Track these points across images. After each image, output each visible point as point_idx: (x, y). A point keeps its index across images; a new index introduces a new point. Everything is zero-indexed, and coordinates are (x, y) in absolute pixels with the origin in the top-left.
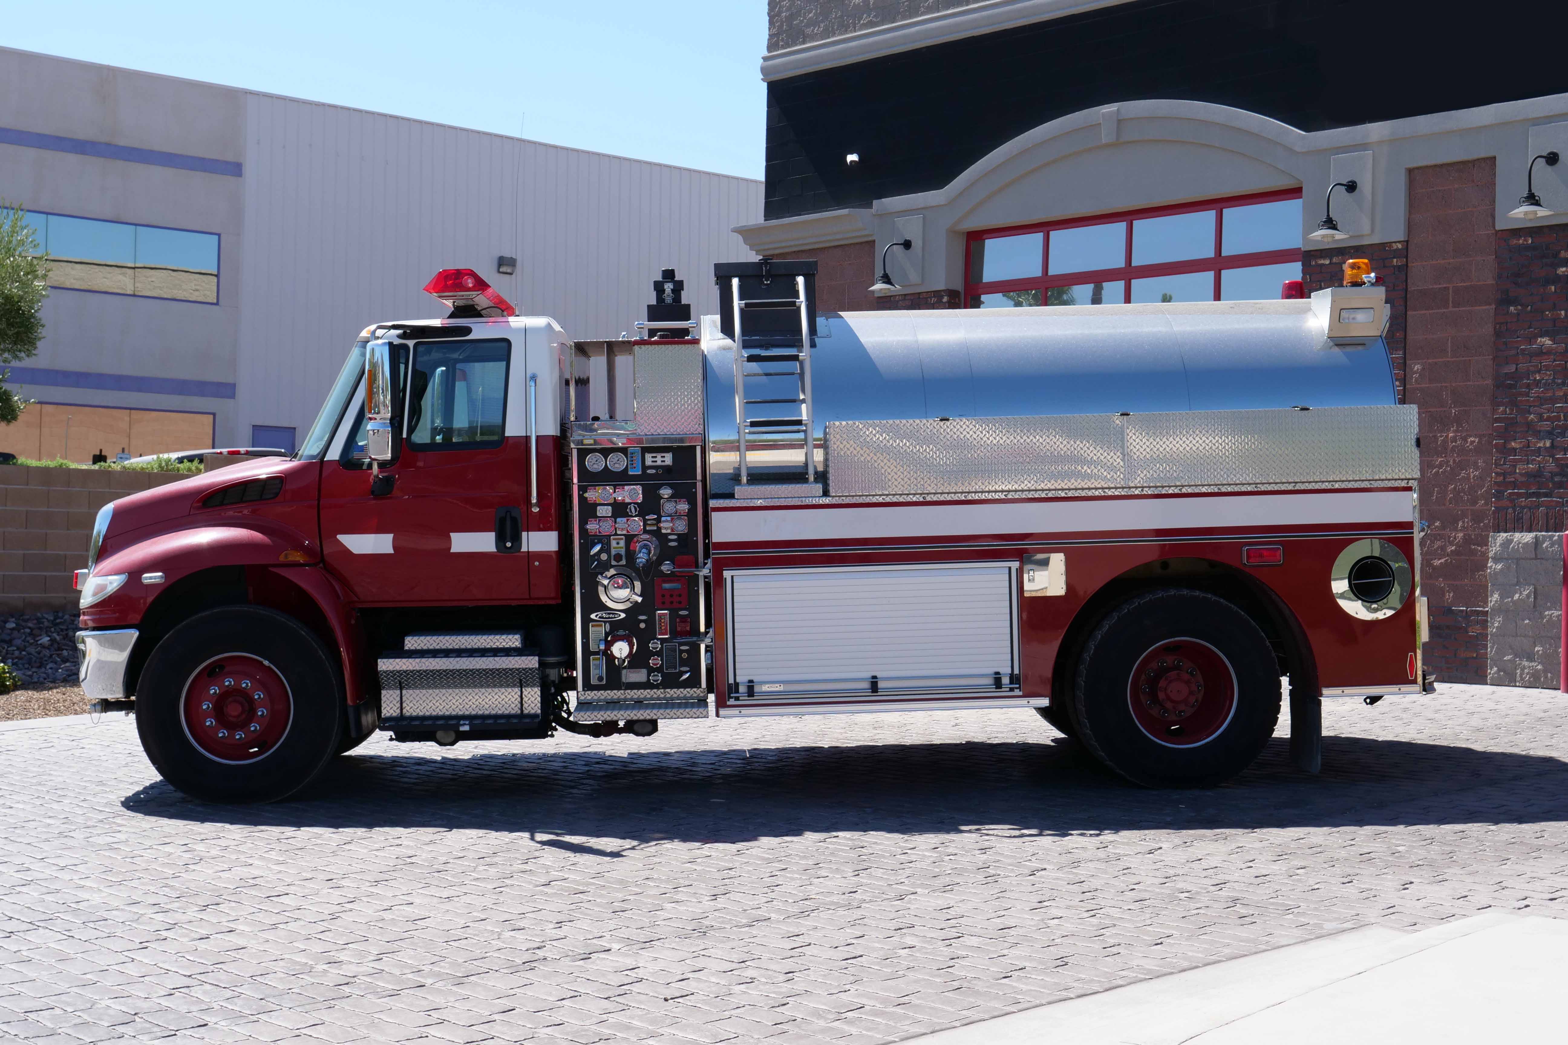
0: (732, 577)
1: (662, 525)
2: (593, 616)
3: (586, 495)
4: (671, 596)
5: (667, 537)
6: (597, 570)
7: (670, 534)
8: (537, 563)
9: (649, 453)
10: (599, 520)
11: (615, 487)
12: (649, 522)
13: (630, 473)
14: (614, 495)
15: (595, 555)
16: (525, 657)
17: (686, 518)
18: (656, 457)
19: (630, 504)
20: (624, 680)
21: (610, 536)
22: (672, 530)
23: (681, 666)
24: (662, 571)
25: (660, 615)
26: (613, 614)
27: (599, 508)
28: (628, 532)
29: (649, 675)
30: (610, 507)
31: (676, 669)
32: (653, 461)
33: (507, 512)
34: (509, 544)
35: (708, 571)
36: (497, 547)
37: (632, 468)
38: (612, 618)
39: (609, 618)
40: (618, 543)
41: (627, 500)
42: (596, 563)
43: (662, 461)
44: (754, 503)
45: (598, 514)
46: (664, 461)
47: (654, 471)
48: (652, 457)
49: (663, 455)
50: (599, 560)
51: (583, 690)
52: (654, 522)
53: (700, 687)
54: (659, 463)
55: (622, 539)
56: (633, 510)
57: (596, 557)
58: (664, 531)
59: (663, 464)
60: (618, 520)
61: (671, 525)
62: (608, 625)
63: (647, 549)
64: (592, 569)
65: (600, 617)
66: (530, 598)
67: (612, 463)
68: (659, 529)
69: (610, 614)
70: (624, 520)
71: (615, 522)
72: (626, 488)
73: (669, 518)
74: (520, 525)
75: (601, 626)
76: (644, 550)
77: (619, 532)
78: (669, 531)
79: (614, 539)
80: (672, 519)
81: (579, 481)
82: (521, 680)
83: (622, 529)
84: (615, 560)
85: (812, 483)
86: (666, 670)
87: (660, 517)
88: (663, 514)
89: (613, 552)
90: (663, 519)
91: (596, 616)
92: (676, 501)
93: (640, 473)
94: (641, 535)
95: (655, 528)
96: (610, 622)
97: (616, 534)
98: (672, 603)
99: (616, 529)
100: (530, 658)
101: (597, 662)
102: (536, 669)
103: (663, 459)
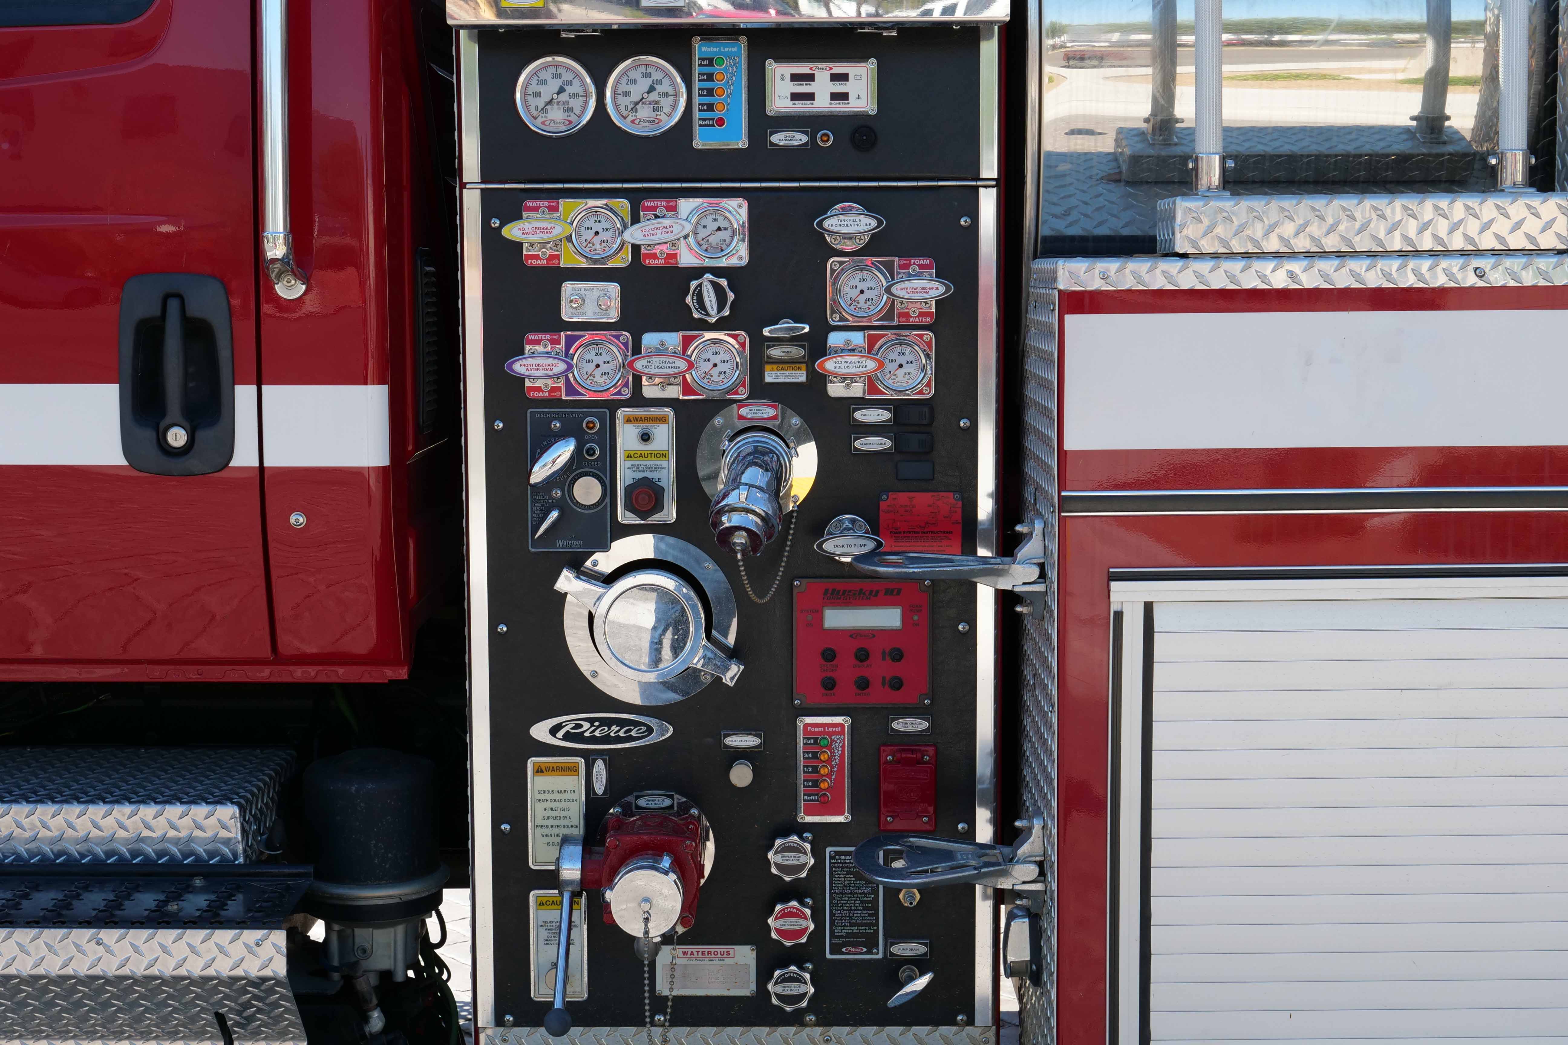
0: (1148, 608)
1: (830, 365)
2: (540, 731)
3: (512, 232)
4: (863, 656)
5: (849, 415)
6: (561, 546)
7: (861, 403)
8: (298, 519)
9: (779, 59)
10: (570, 341)
11: (636, 199)
12: (775, 352)
13: (698, 143)
14: (634, 235)
15: (550, 482)
16: (230, 933)
17: (929, 335)
18: (810, 78)
19: (698, 272)
20: (663, 987)
21: (613, 406)
22: (871, 385)
23: (895, 935)
24: (830, 559)
25: (814, 737)
26: (621, 723)
27: (568, 289)
28: (687, 388)
29: (764, 975)
30: (613, 289)
31: (872, 945)
32: (795, 97)
33: (166, 297)
34: (177, 437)
35: (1035, 573)
36: (128, 448)
37: (707, 123)
38: (618, 740)
39: (606, 740)
40: (645, 437)
41: (687, 259)
42: (554, 515)
43: (835, 97)
44: (1263, 278)
45: (567, 315)
46: (844, 96)
47: (799, 139)
48: (795, 78)
49: (839, 68)
50: (568, 506)
51: (499, 1021)
52: (797, 352)
53: (971, 1022)
54: (822, 104)
55: (663, 420)
56: (710, 298)
57: (557, 493)
58: (835, 390)
59: (840, 107)
60: (650, 339)
61: (871, 365)
62: (600, 767)
63: (765, 467)
64: (535, 543)
65: (567, 737)
66: (278, 658)
67: (623, 101)
68: (819, 380)
69: (609, 722)
70: (673, 339)
71: (637, 349)
72: (686, 205)
73: (858, 338)
74: (224, 354)
75: (572, 770)
76: (754, 475)
77: (649, 392)
78: (857, 390)
79: (628, 420)
80: (872, 342)
81: (486, 176)
82: (221, 1019)
83: (667, 381)
84: (630, 506)
85: (1515, 193)
86: (835, 950)
87: (822, 329)
88: (833, 320)
89: (625, 475)
90: (835, 339)
91: (554, 731)
92: (889, 266)
93: (742, 143)
94: (741, 403)
95: (800, 376)
96: (611, 759)
97: (638, 399)
98: (863, 684)
99: (637, 379)
100: (251, 936)
101: (552, 915)
102: (279, 983)
103: (839, 88)
